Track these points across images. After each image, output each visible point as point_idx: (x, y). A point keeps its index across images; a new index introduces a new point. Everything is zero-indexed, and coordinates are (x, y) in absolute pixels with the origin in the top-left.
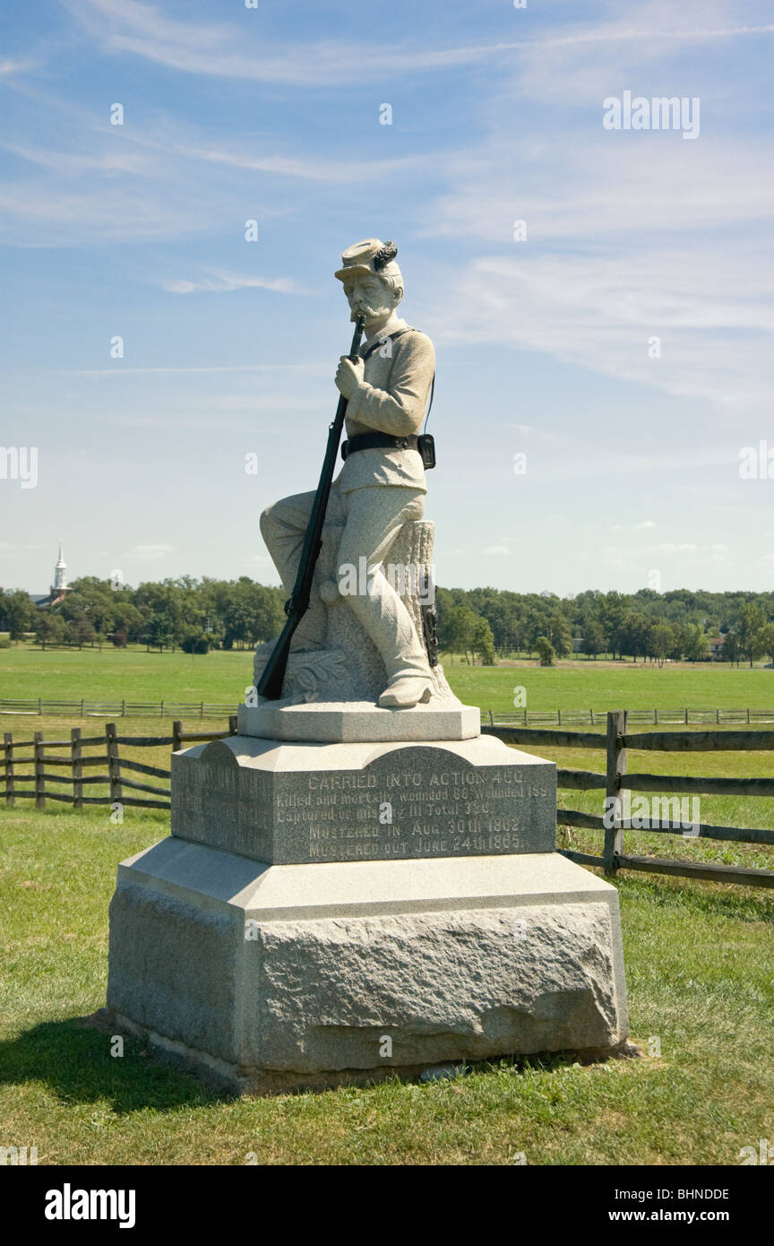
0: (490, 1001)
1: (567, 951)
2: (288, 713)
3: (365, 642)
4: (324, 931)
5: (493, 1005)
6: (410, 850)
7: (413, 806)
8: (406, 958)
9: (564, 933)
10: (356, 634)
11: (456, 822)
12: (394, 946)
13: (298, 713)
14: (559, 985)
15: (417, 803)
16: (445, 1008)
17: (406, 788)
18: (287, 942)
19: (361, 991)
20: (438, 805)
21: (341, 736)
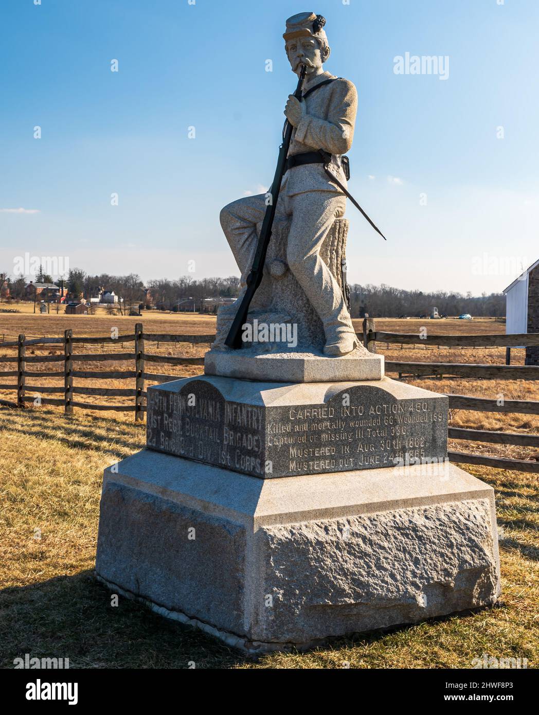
0: (426, 578)
1: (473, 537)
2: (261, 359)
3: (305, 306)
4: (311, 531)
5: (428, 582)
6: (356, 464)
7: (358, 430)
8: (369, 550)
9: (470, 524)
10: (297, 301)
11: (385, 441)
12: (360, 541)
13: (268, 359)
14: (470, 564)
15: (361, 428)
16: (397, 587)
17: (354, 417)
18: (286, 542)
19: (340, 577)
20: (374, 429)
21: (303, 377)
